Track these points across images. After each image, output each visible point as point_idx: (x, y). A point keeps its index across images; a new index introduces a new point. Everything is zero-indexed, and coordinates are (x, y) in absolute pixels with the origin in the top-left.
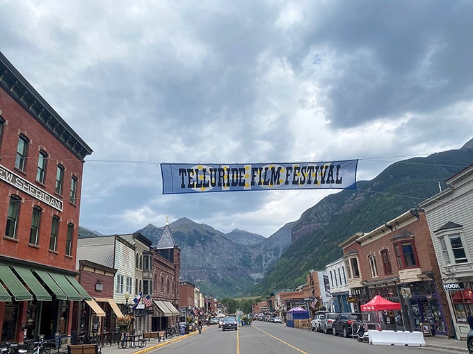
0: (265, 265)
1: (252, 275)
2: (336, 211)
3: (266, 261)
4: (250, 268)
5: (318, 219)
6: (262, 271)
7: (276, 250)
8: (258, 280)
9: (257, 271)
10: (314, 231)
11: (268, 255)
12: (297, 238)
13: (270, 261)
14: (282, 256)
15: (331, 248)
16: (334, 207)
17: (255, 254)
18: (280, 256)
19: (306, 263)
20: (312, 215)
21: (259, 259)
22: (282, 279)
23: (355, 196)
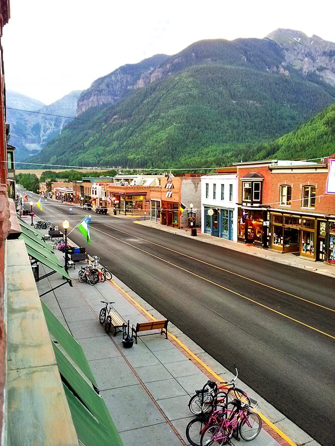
0: (44, 136)
1: (27, 145)
2: (130, 85)
3: (45, 131)
4: (25, 137)
5: (109, 91)
6: (39, 142)
7: (58, 120)
8: (34, 151)
9: (33, 142)
10: (103, 104)
11: (48, 124)
12: (84, 110)
13: (49, 131)
14: (65, 128)
15: (121, 127)
16: (129, 79)
17: (32, 121)
18: (62, 128)
19: (91, 139)
20: (103, 86)
21: (37, 128)
22: (63, 153)
23: (153, 71)
